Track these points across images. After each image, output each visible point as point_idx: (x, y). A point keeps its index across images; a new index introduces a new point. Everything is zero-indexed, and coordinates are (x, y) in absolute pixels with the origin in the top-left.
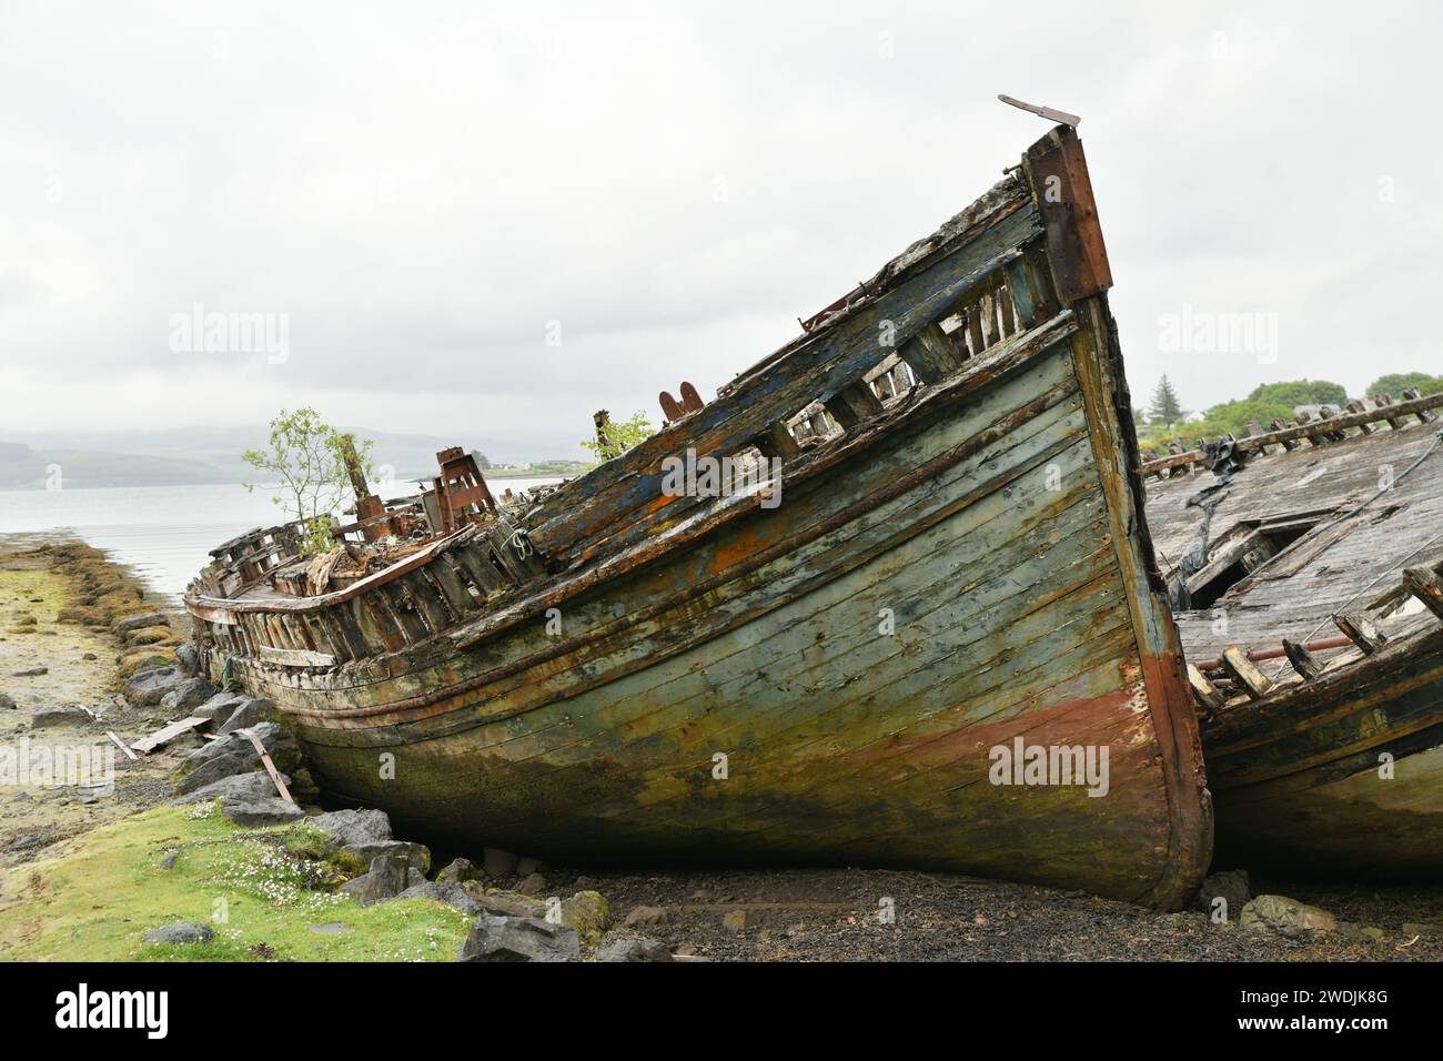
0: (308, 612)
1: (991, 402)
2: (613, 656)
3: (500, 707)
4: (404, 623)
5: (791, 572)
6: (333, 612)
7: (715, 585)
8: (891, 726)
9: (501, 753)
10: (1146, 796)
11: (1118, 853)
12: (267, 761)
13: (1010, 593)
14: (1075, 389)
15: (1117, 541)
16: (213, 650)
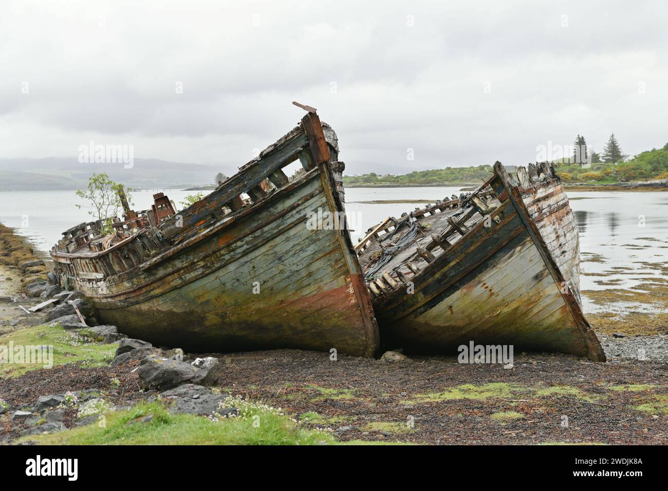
0: (95, 258)
1: (297, 194)
2: (191, 273)
3: (157, 291)
4: (126, 262)
5: (242, 246)
6: (103, 258)
7: (220, 250)
8: (280, 297)
9: (159, 308)
10: (357, 321)
11: (353, 340)
12: (78, 311)
13: (310, 254)
14: (322, 190)
15: (339, 238)
16: (62, 274)
